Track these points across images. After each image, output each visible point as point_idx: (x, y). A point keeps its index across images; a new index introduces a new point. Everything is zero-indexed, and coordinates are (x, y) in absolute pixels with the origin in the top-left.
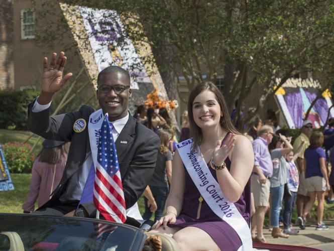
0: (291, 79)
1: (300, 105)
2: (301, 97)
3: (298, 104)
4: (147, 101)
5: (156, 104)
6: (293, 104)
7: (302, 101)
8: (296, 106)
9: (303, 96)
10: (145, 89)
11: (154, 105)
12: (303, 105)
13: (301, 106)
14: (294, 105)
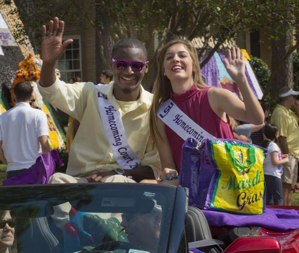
0: (201, 38)
1: (214, 71)
2: (215, 61)
3: (212, 70)
4: (20, 71)
5: (32, 74)
6: (206, 70)
7: (216, 66)
8: (209, 73)
9: (217, 60)
10: (11, 55)
11: (29, 76)
12: (218, 71)
13: (216, 73)
14: (208, 71)
